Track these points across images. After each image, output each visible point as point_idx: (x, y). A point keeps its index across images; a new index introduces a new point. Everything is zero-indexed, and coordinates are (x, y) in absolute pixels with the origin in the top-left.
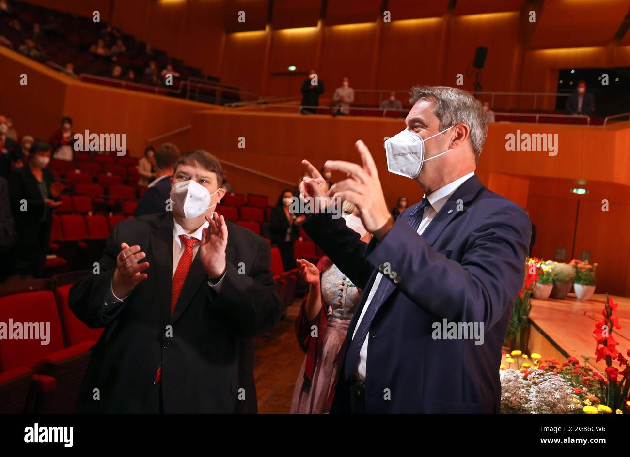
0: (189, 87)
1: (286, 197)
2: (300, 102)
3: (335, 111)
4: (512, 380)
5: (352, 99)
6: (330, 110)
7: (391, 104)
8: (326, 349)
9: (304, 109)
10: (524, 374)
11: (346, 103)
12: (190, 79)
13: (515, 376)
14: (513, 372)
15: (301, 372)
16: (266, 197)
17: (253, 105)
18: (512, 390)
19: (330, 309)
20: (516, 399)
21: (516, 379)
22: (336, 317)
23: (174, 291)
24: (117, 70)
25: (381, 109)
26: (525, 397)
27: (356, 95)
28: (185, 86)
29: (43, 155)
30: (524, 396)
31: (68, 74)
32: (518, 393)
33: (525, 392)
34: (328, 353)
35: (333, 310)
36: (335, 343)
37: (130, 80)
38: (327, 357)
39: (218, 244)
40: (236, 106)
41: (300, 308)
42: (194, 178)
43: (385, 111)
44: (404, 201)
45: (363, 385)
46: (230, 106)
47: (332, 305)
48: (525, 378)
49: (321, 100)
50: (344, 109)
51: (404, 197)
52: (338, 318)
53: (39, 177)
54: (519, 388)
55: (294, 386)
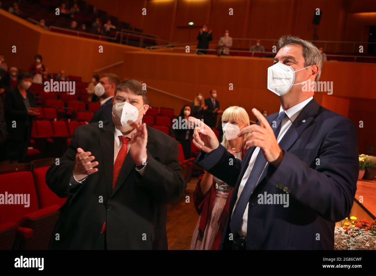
0: (122, 36)
1: (186, 110)
2: (196, 46)
3: (220, 53)
4: (338, 234)
5: (231, 44)
6: (216, 52)
7: (257, 48)
8: (214, 211)
9: (199, 51)
10: (346, 230)
11: (228, 47)
12: (122, 30)
13: (339, 232)
14: (338, 229)
15: (196, 227)
16: (173, 110)
17: (165, 48)
18: (338, 241)
19: (217, 185)
20: (340, 247)
21: (340, 234)
22: (220, 190)
23: (115, 172)
24: (74, 24)
25: (250, 51)
26: (346, 246)
27: (234, 42)
28: (119, 35)
29: (27, 81)
30: (345, 244)
31: (42, 27)
32: (341, 243)
33: (346, 242)
34: (215, 214)
35: (219, 186)
36: (220, 207)
37: (84, 31)
38: (214, 217)
39: (141, 142)
40: (153, 49)
41: (196, 184)
42: (127, 100)
43: (253, 52)
44: (266, 113)
45: (245, 239)
46: (149, 49)
47: (218, 182)
48: (346, 233)
49: (210, 45)
50: (226, 51)
51: (265, 110)
52: (222, 191)
53: (24, 96)
54: (342, 239)
55: (192, 237)
